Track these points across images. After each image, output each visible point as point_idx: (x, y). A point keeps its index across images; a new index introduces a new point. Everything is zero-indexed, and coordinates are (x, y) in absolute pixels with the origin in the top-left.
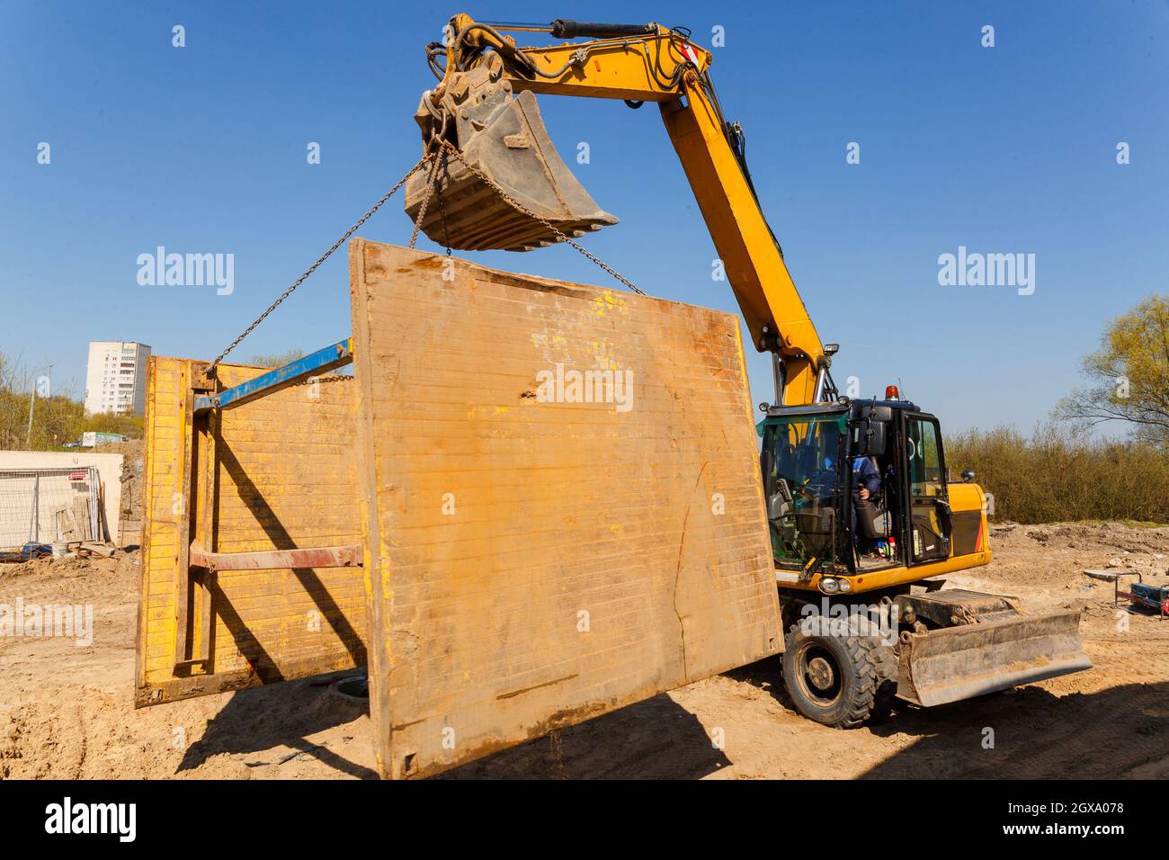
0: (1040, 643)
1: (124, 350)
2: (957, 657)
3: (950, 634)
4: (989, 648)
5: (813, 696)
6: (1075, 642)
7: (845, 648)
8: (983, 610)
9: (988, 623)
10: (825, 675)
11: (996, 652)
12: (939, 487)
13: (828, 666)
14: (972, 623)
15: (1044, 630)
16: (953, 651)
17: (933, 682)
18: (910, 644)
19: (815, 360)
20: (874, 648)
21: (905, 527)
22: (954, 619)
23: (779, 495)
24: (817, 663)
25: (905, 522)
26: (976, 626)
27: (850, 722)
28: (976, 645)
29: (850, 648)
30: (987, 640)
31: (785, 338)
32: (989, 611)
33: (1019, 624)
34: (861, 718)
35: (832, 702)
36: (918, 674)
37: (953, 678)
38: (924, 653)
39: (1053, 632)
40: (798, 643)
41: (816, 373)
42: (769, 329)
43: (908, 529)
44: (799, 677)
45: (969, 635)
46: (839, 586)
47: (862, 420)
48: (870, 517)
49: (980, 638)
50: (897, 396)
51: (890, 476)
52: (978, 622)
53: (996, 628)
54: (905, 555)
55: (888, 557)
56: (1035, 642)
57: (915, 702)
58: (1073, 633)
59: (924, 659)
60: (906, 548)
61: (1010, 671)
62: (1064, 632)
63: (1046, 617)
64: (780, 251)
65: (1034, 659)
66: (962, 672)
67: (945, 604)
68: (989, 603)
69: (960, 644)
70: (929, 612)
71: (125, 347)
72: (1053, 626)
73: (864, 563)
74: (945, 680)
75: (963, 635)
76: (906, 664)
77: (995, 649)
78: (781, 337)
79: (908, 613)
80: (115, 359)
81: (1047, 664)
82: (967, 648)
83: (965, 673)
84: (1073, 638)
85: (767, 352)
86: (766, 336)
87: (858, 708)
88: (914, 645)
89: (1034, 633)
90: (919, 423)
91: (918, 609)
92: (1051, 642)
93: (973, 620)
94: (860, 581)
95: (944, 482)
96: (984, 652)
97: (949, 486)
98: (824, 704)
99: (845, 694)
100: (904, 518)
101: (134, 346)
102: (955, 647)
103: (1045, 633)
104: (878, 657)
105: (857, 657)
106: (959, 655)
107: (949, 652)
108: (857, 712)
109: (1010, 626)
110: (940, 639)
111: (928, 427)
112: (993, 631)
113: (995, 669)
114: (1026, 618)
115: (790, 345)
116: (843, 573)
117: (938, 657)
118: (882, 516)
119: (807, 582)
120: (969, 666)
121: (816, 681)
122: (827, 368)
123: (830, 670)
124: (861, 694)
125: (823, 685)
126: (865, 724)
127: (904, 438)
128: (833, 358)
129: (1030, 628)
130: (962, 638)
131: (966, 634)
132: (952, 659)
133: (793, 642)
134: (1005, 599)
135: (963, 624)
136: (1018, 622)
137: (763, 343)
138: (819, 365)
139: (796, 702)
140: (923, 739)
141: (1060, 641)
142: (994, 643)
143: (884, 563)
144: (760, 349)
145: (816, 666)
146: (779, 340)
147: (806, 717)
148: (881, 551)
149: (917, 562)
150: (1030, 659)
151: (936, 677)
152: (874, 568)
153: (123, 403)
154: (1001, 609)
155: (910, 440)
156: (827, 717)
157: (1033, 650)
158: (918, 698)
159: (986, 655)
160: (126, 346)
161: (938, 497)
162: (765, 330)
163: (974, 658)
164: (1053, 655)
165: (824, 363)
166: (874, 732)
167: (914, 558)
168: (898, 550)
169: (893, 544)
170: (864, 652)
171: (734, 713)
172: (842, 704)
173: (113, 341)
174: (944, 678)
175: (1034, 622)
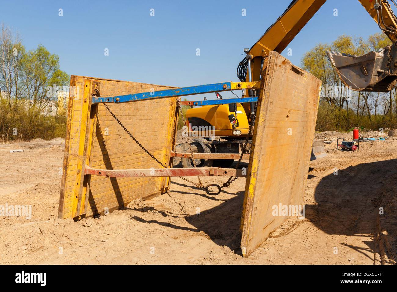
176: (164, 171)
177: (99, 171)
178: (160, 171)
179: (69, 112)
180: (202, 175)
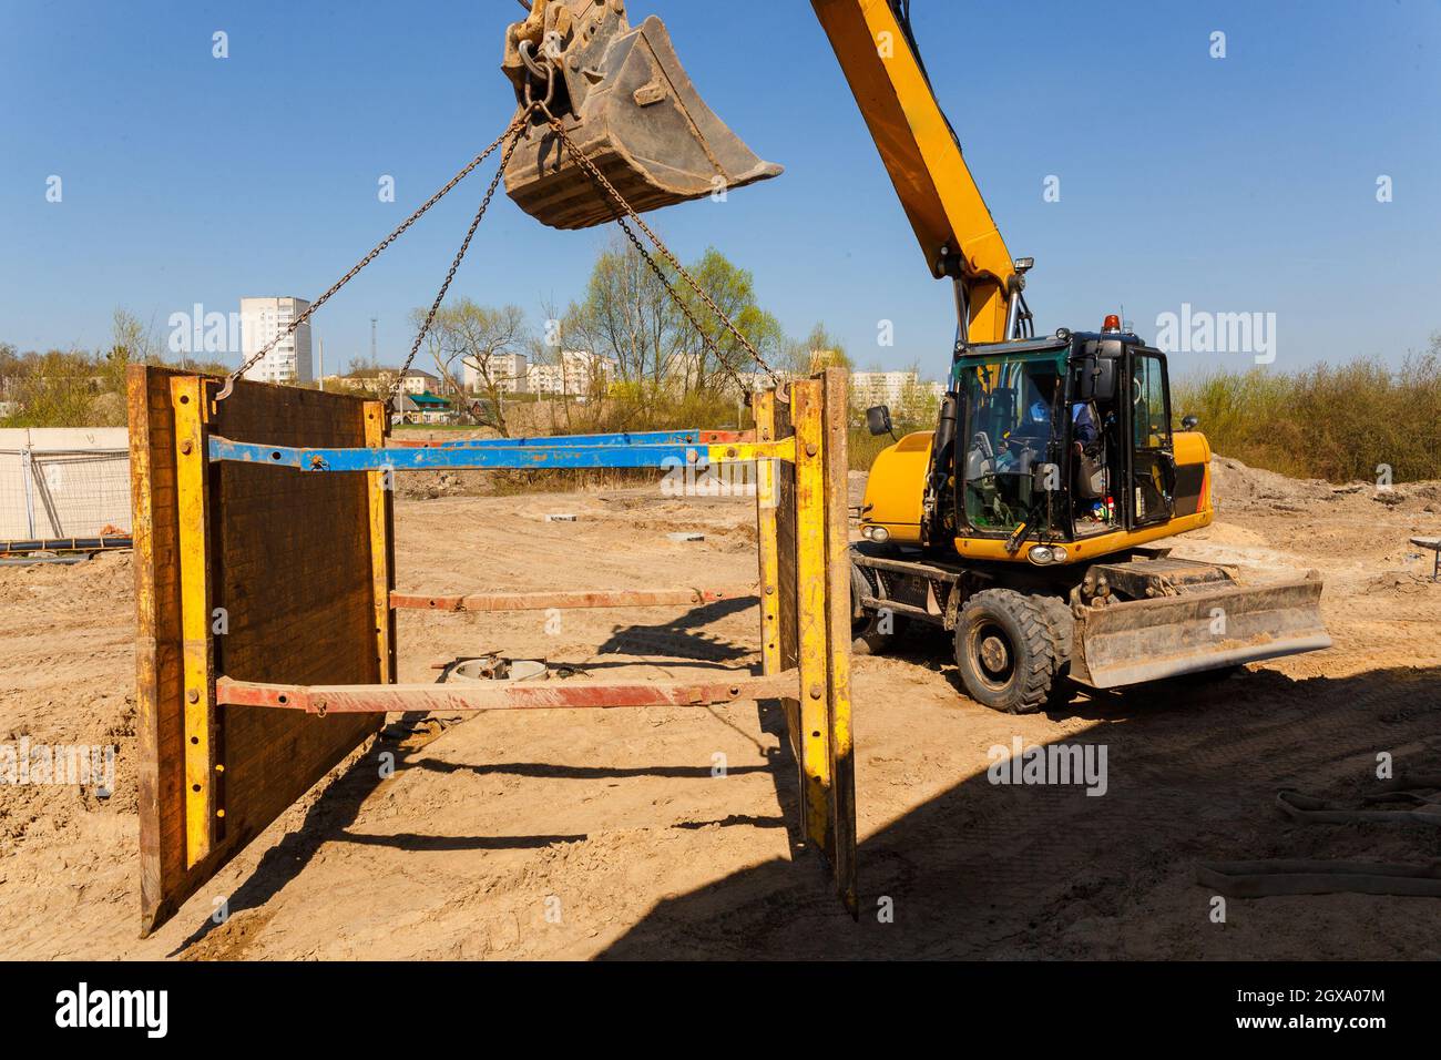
0: (1262, 620)
1: (279, 307)
2: (1147, 634)
3: (1137, 608)
4: (1191, 624)
5: (987, 679)
6: (1314, 618)
7: (1018, 624)
8: (1190, 581)
9: (1190, 595)
10: (998, 656)
11: (1200, 628)
12: (1163, 436)
13: (1002, 646)
14: (1170, 595)
15: (1268, 604)
16: (1142, 627)
17: (1112, 661)
18: (1084, 619)
19: (1005, 281)
20: (1054, 623)
21: (1126, 485)
22: (1150, 591)
23: (978, 452)
24: (992, 642)
25: (1126, 480)
26: (1174, 598)
27: (1024, 706)
28: (1172, 620)
29: (1022, 624)
30: (1189, 615)
31: (969, 261)
32: (1199, 581)
33: (1234, 596)
34: (1037, 701)
35: (1006, 685)
36: (1093, 653)
37: (1139, 656)
38: (1102, 629)
39: (1283, 606)
40: (971, 621)
41: (1006, 297)
42: (949, 250)
43: (1130, 487)
44: (972, 660)
45: (1164, 610)
46: (1053, 555)
47: (1085, 357)
48: (1087, 474)
49: (1178, 612)
50: (1118, 328)
51: (1110, 424)
52: (1178, 594)
53: (1200, 601)
54: (1125, 518)
55: (1105, 520)
56: (1256, 618)
57: (1088, 683)
58: (1313, 606)
59: (1102, 636)
60: (1126, 509)
61: (1217, 650)
62: (1299, 606)
63: (1273, 588)
64: (958, 145)
65: (1252, 636)
66: (1152, 651)
67: (1141, 574)
68: (1198, 573)
69: (1151, 620)
70: (1124, 584)
71: (281, 304)
72: (1282, 599)
73: (1080, 528)
74: (1129, 660)
75: (1155, 608)
76: (1080, 641)
77: (1200, 625)
78: (965, 260)
79: (1100, 585)
80: (271, 318)
81: (1269, 642)
82: (1160, 623)
83: (1156, 652)
84: (1310, 613)
85: (946, 277)
86: (946, 259)
87: (1032, 690)
88: (1088, 619)
89: (1256, 606)
90: (1144, 359)
91: (1112, 580)
92: (1279, 618)
93: (1171, 592)
94: (1078, 548)
95: (1169, 432)
96: (1183, 628)
97: (1175, 435)
98: (997, 688)
99: (1018, 676)
100: (1125, 475)
101: (290, 302)
102: (1142, 623)
103: (1271, 606)
104: (1058, 634)
105: (1030, 634)
106: (1149, 632)
107: (1135, 629)
108: (1031, 695)
109: (1221, 598)
110: (1124, 613)
111: (1154, 363)
112: (1196, 604)
113: (1197, 647)
114: (1245, 589)
115: (976, 268)
116: (1059, 541)
117: (1120, 634)
118: (1100, 473)
119: (1014, 552)
120: (1162, 644)
121: (989, 663)
122: (1019, 290)
123: (1003, 649)
124: (1034, 674)
125: (995, 666)
126: (1041, 708)
127: (1128, 378)
128: (1026, 276)
129: (1249, 601)
130: (1154, 612)
131: (1160, 607)
132: (1139, 636)
133: (965, 621)
134: (1223, 568)
135: (1159, 596)
136: (1231, 593)
137: (941, 267)
138: (1010, 287)
139: (968, 685)
140: (1100, 725)
141: (1291, 616)
142: (1199, 618)
143: (1101, 527)
144: (938, 275)
145: (989, 646)
146: (962, 263)
147: (979, 703)
148: (1097, 513)
149: (1139, 525)
150: (1248, 636)
151: (1116, 656)
152: (1092, 533)
153: (286, 369)
154: (1215, 579)
155: (1136, 380)
156: (999, 701)
157: (1253, 626)
158: (1090, 679)
159: (1187, 632)
160: (282, 301)
161: (1162, 448)
162: (944, 251)
163: (1170, 635)
164: (1280, 632)
165: (1016, 286)
166: (1050, 717)
167: (1136, 521)
168: (1118, 512)
169: (1111, 505)
170: (1039, 627)
171: (894, 697)
172: (1014, 686)
173: (266, 297)
174: (1127, 657)
175: (1256, 594)
176: (537, 692)
177: (277, 692)
178: (521, 693)
179: (139, 495)
180: (662, 702)
